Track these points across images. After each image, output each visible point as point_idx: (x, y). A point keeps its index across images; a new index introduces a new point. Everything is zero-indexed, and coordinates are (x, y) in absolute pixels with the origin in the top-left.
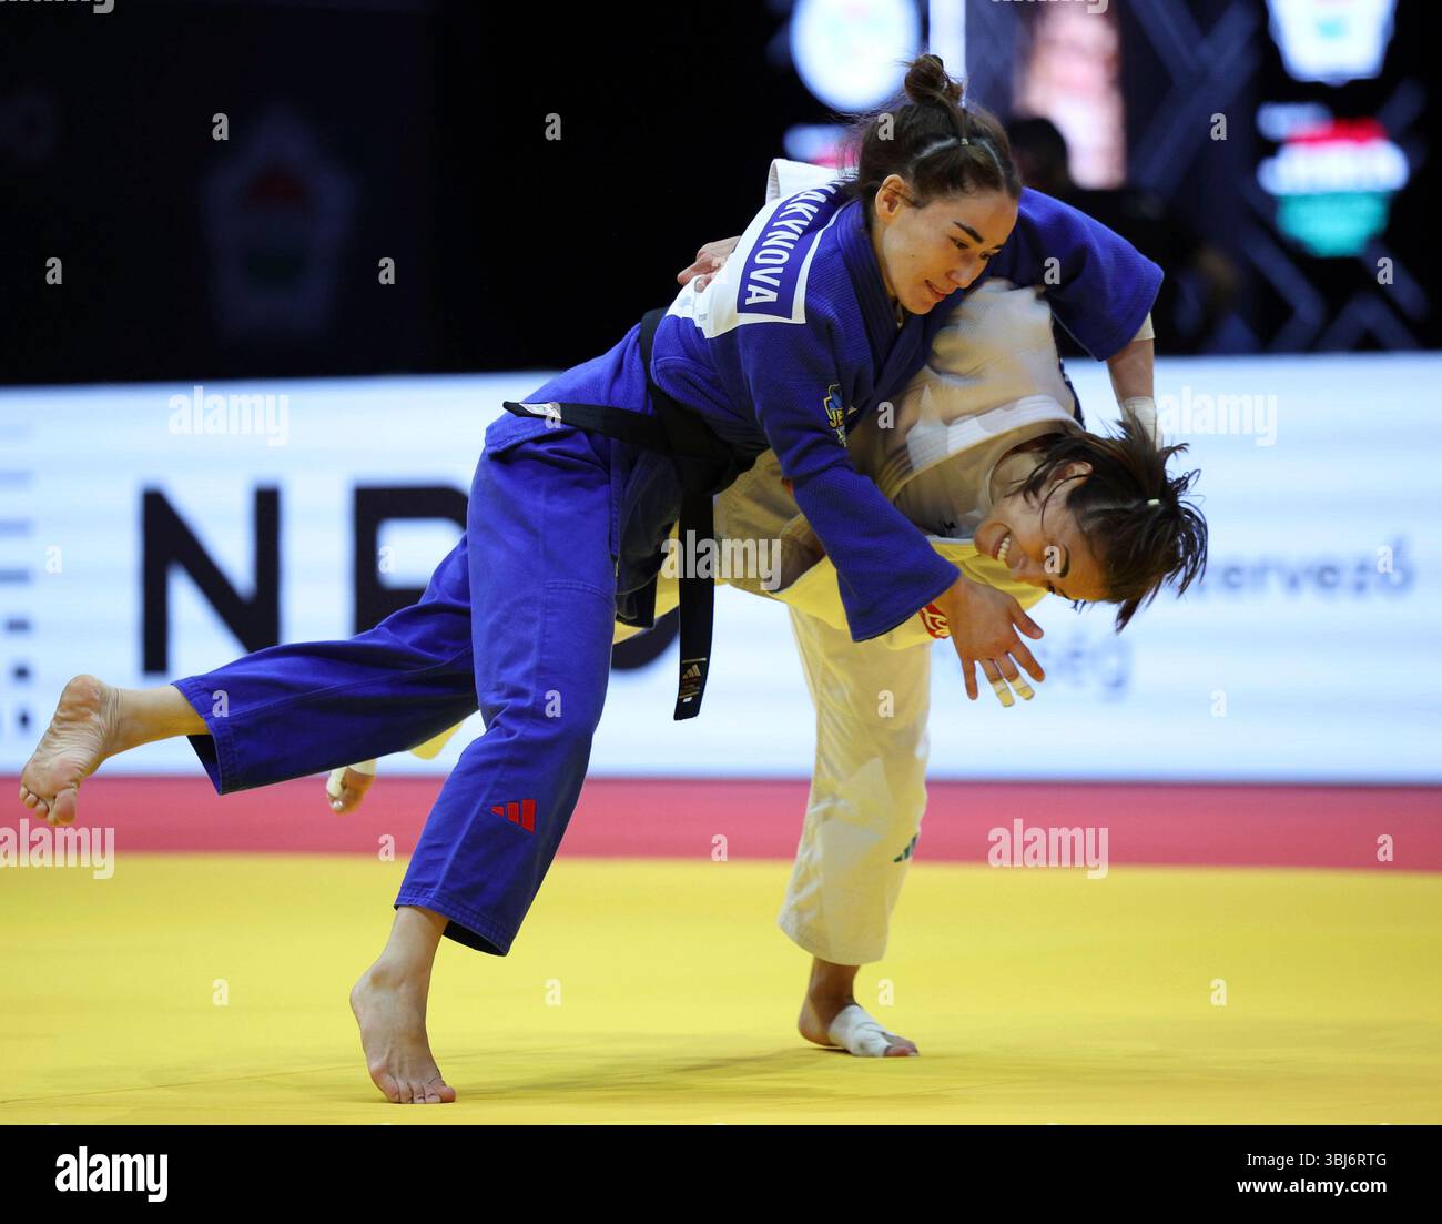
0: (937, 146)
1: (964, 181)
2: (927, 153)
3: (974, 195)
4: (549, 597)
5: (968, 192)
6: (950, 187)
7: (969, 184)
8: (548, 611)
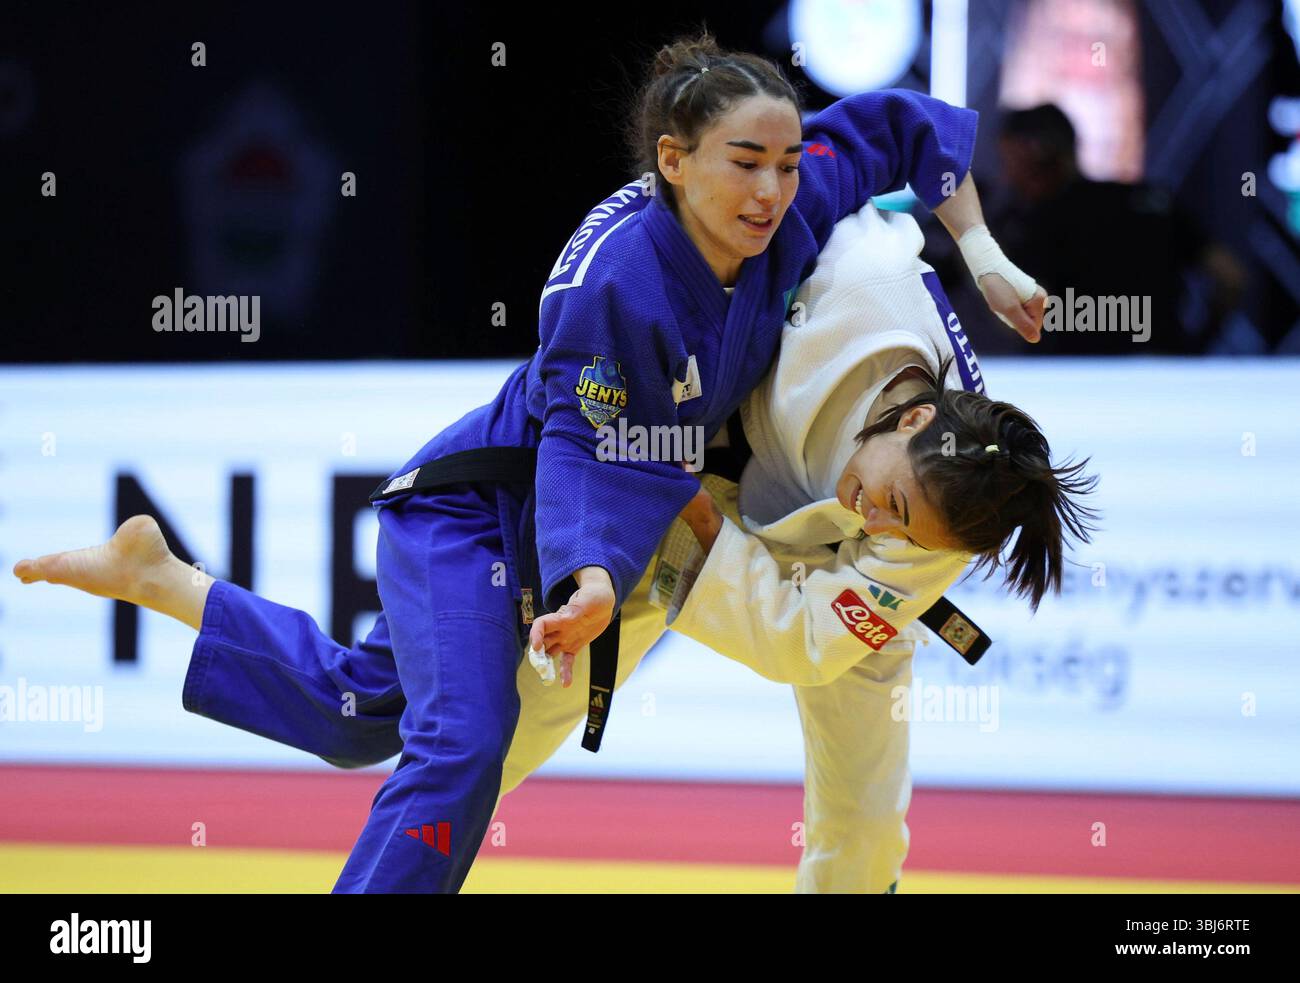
0: (682, 88)
1: (718, 101)
2: (677, 99)
3: (732, 108)
4: (441, 627)
5: (723, 110)
6: (708, 114)
7: (724, 101)
8: (443, 641)
